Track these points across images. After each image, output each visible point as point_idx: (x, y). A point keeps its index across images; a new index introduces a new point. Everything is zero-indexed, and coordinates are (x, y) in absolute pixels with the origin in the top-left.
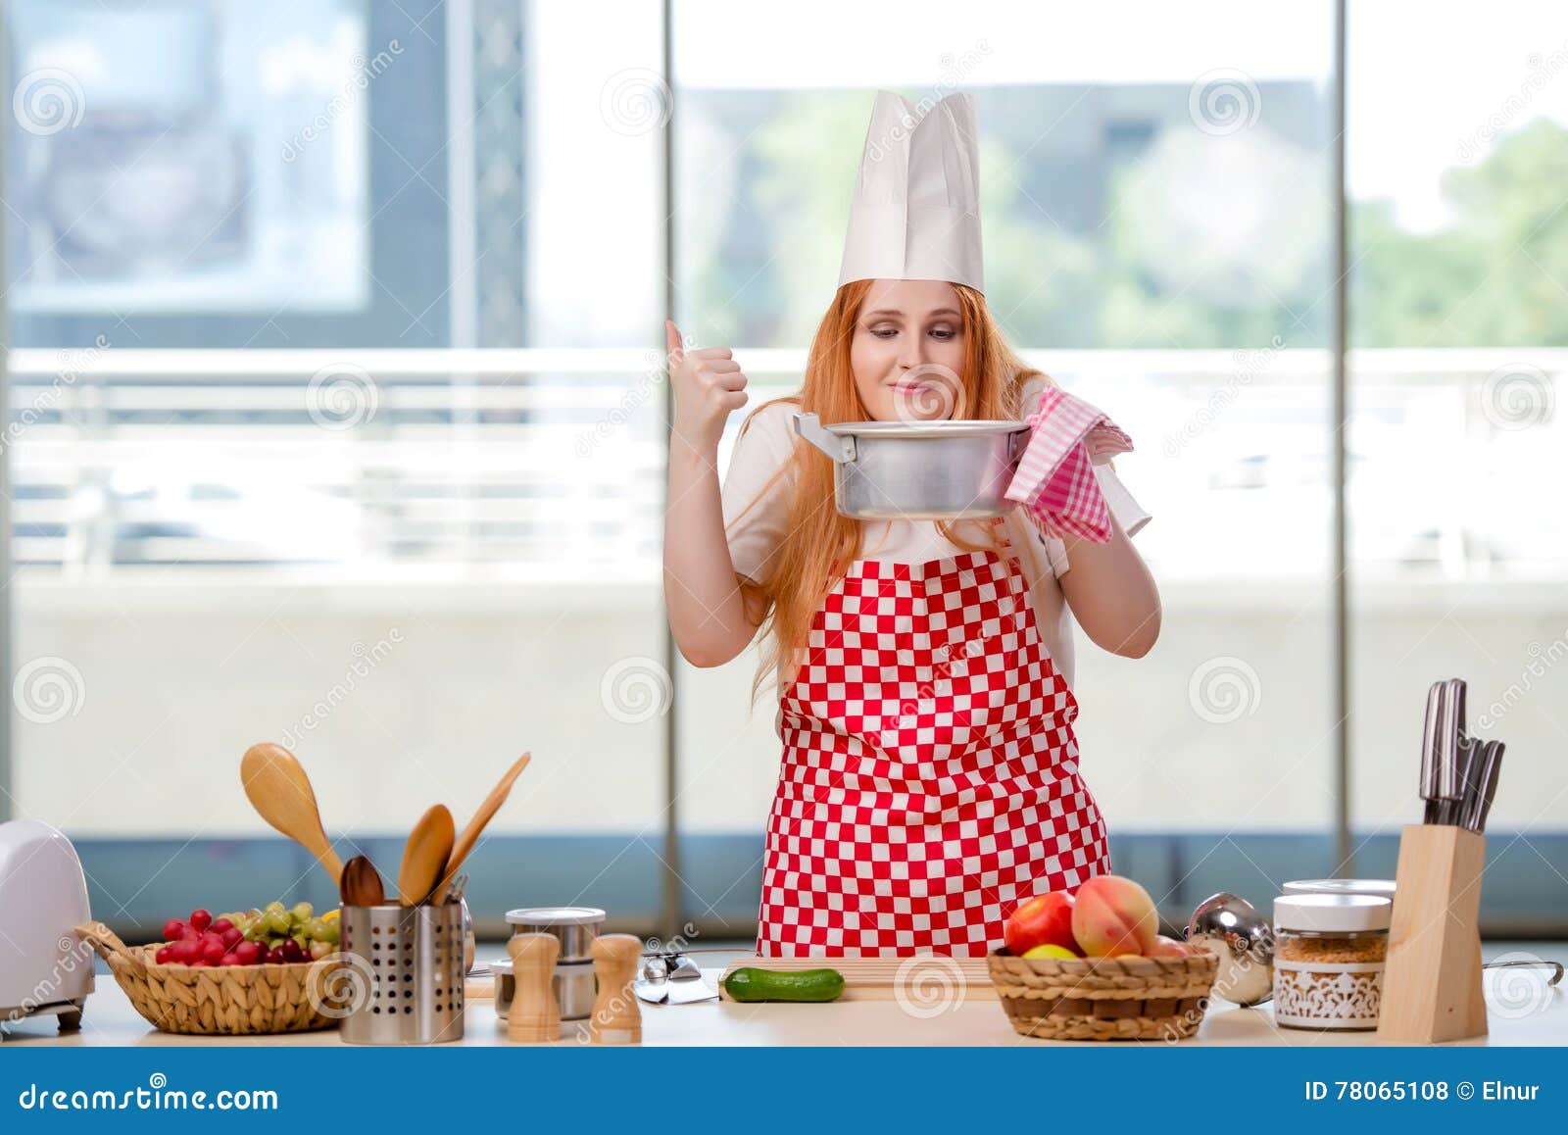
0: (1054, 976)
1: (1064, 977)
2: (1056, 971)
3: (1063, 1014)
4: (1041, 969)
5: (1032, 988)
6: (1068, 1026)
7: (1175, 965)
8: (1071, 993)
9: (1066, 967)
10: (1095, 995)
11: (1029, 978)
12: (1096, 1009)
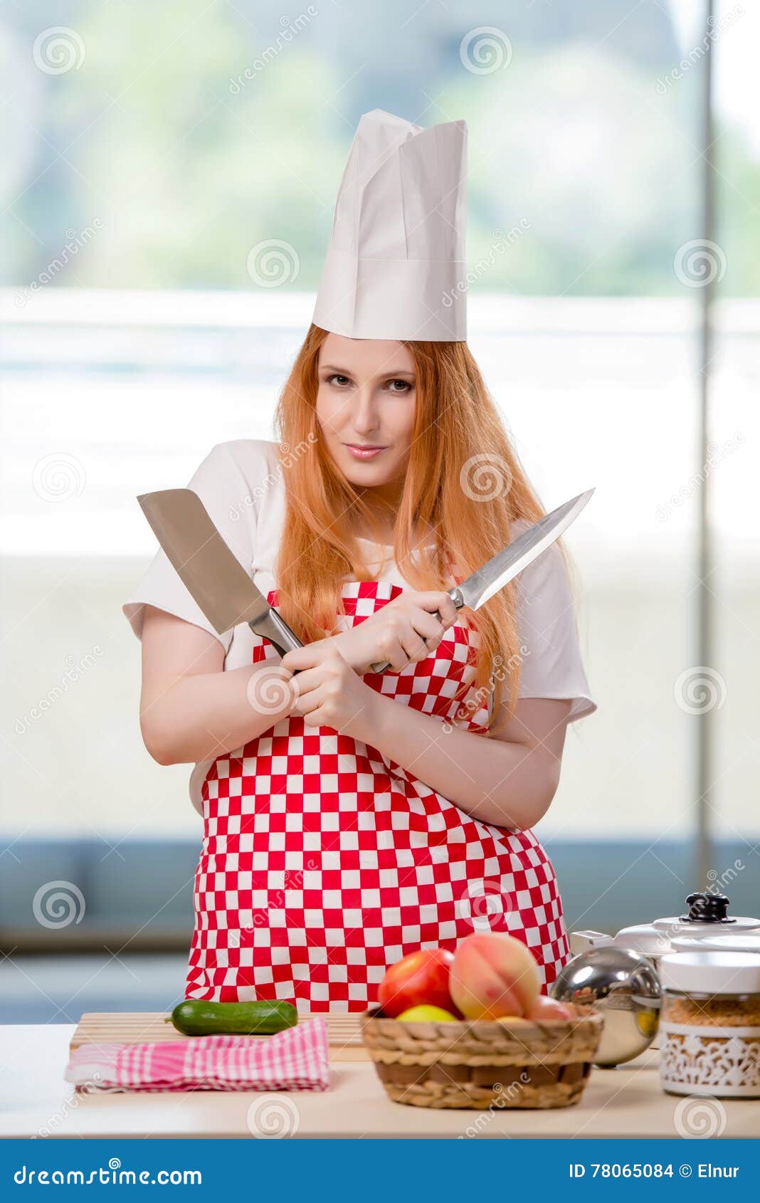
0: (432, 1040)
1: (443, 1042)
2: (432, 1035)
3: (439, 1081)
4: (417, 1033)
5: (408, 1053)
6: (445, 1094)
7: (558, 1029)
8: (451, 1059)
9: (444, 1031)
10: (474, 1061)
11: (406, 1042)
12: (476, 1076)
